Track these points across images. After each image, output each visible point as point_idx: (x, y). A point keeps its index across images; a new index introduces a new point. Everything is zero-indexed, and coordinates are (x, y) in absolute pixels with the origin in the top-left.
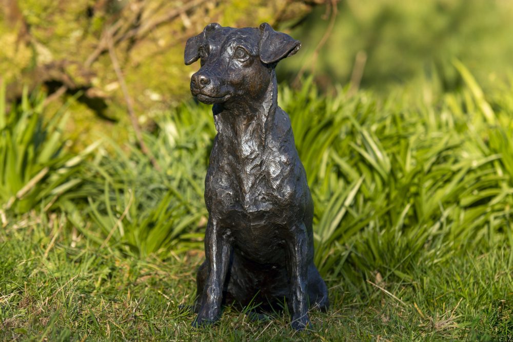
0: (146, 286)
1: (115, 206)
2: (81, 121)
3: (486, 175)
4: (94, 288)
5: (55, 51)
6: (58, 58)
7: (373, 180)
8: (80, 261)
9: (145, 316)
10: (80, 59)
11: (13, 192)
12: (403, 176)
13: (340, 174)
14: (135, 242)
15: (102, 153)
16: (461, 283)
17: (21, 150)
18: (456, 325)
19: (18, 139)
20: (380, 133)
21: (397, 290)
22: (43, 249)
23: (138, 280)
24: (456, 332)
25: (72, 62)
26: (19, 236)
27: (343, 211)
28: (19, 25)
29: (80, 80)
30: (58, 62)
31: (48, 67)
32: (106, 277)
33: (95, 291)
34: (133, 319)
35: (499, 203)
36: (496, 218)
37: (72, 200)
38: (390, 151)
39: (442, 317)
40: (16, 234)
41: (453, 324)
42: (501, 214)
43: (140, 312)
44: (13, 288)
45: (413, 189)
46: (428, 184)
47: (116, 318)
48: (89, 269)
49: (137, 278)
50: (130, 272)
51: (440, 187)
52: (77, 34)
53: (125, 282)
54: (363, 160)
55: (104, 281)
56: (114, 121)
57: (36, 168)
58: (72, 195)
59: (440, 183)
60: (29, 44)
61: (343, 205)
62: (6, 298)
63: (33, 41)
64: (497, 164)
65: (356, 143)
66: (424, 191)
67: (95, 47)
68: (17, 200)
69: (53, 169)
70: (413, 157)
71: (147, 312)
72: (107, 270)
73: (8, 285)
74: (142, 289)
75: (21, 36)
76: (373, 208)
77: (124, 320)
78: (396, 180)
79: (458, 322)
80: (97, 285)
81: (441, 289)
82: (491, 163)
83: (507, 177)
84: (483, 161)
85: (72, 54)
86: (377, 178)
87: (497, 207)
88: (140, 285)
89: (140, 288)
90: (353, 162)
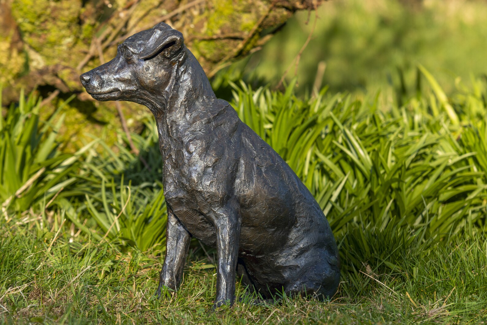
0: (147, 278)
1: (112, 203)
2: (73, 124)
3: (461, 172)
4: (98, 280)
5: (48, 57)
6: (51, 64)
7: (355, 177)
8: (83, 255)
9: (151, 306)
10: (71, 64)
11: (12, 191)
12: (385, 172)
13: (324, 171)
14: (132, 237)
15: (93, 153)
16: (448, 273)
17: (20, 150)
18: (447, 313)
19: (17, 140)
20: (360, 132)
21: (388, 280)
22: (47, 244)
23: (138, 272)
24: (449, 319)
25: (65, 67)
26: (22, 232)
27: (329, 206)
28: (12, 32)
29: (73, 84)
30: (51, 68)
31: (42, 72)
32: (109, 270)
33: (99, 283)
34: (140, 308)
35: (475, 198)
36: (473, 212)
37: (68, 198)
38: (370, 149)
39: (434, 305)
40: (19, 230)
41: (444, 311)
42: (478, 208)
43: (145, 302)
44: (23, 279)
45: (394, 185)
46: (408, 180)
47: (124, 308)
48: (92, 262)
49: (137, 271)
50: (131, 265)
51: (419, 183)
52: (69, 40)
53: (127, 275)
54: (345, 157)
55: (107, 273)
56: (103, 123)
57: (34, 168)
58: (67, 194)
59: (420, 179)
60: (21, 51)
61: (329, 201)
62: (20, 288)
63: (26, 47)
64: (471, 161)
65: (338, 142)
66: (405, 186)
67: (86, 53)
68: (16, 198)
69: (49, 168)
70: (393, 154)
71: (152, 302)
72: (109, 263)
73: (18, 277)
74: (143, 281)
75: (13, 44)
76: (357, 203)
77: (131, 310)
78: (378, 176)
79: (450, 310)
80: (101, 277)
81: (430, 278)
82: (466, 161)
83: (482, 173)
84: (458, 158)
85: (64, 60)
86: (359, 175)
87: (474, 202)
88: (141, 277)
89: (141, 280)
90: (335, 160)
